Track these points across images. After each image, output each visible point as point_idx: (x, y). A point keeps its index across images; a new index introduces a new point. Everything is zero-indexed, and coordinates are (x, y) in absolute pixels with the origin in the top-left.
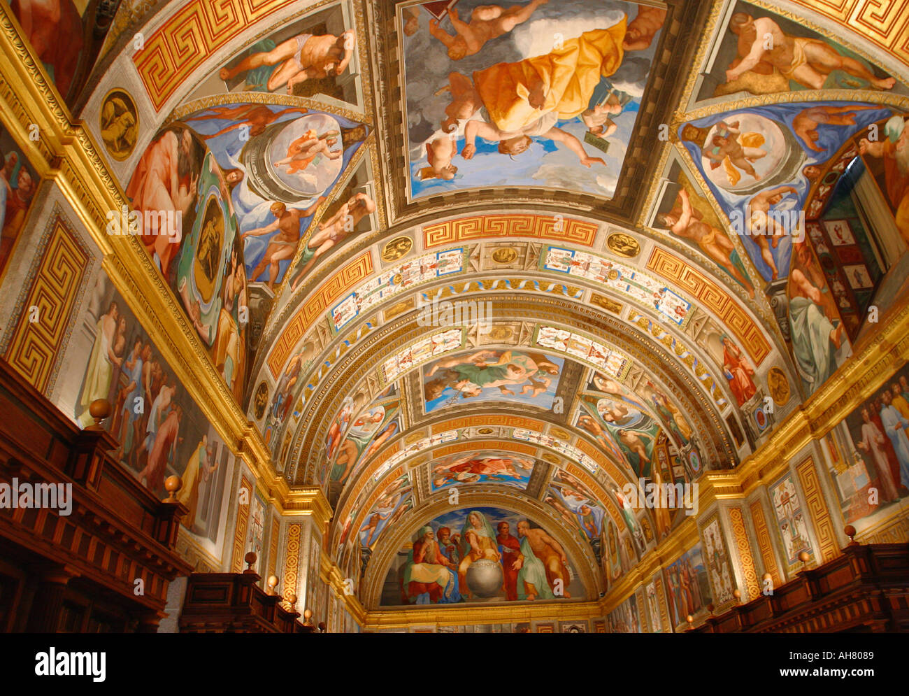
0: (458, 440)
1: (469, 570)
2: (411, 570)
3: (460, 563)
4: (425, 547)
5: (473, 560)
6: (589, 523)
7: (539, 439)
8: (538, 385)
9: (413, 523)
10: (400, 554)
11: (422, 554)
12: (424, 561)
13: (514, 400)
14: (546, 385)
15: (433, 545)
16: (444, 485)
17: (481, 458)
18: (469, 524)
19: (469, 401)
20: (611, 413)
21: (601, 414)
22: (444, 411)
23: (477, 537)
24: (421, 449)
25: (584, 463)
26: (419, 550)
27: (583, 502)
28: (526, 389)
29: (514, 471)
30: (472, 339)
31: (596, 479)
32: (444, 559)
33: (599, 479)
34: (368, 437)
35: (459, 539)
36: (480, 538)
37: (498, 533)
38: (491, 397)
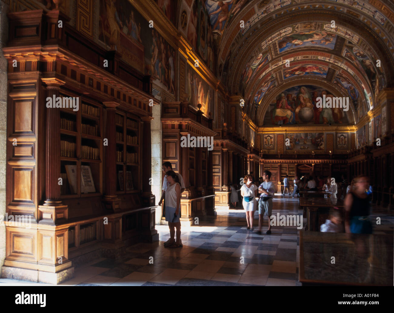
0: (294, 61)
1: (300, 111)
2: (276, 111)
3: (296, 109)
4: (281, 102)
5: (301, 108)
6: (353, 93)
7: (329, 60)
8: (327, 40)
9: (276, 92)
10: (271, 105)
11: (280, 105)
12: (281, 108)
13: (318, 46)
14: (331, 40)
15: (284, 101)
16: (289, 77)
17: (305, 66)
18: (300, 92)
19: (298, 47)
20: (359, 53)
21: (354, 53)
22: (287, 51)
23: (303, 98)
24: (278, 65)
25: (348, 71)
26: (279, 103)
27: (350, 85)
28: (322, 42)
29: (320, 71)
30: (297, 30)
31: (354, 78)
32: (289, 107)
33: (355, 78)
34: (256, 65)
35: (295, 99)
36: (305, 98)
37: (312, 96)
38: (307, 45)
